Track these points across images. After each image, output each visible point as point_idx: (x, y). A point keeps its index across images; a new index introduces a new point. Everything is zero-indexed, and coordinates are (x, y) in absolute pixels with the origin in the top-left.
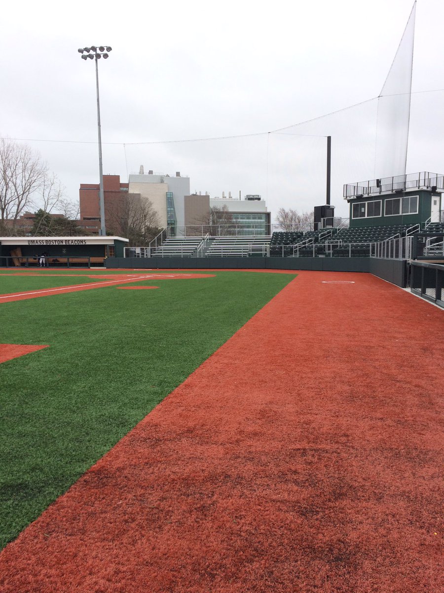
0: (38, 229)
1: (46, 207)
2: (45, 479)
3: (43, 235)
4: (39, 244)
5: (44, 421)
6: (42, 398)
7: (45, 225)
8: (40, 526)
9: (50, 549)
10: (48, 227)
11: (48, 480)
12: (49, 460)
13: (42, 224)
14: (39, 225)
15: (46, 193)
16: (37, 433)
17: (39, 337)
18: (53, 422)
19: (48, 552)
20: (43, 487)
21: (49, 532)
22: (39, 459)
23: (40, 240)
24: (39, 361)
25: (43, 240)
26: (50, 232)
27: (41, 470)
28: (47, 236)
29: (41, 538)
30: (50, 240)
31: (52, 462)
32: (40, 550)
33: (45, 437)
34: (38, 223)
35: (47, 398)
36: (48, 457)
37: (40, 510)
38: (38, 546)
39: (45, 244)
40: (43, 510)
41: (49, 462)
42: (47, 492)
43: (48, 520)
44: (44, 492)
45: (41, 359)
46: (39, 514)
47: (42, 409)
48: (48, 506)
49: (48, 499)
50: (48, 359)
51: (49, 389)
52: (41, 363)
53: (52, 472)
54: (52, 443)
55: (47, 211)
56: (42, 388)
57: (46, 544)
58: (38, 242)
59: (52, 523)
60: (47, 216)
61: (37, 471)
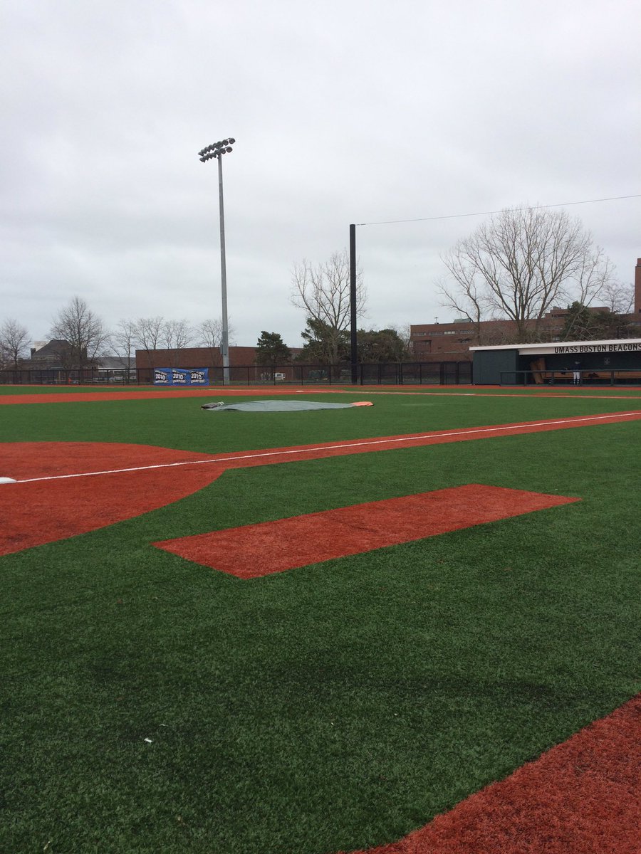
0: (570, 331)
1: (583, 298)
2: (576, 688)
3: (577, 340)
4: (570, 351)
5: (575, 606)
6: (572, 572)
7: (580, 324)
8: (570, 752)
9: (583, 789)
10: (584, 326)
11: (581, 692)
12: (582, 663)
13: (576, 324)
14: (572, 324)
15: (585, 278)
16: (565, 621)
17: (567, 486)
18: (587, 610)
19: (581, 793)
20: (574, 699)
21: (583, 766)
22: (568, 659)
23: (572, 347)
24: (567, 519)
25: (576, 347)
26: (586, 334)
27: (571, 675)
28: (582, 340)
29: (570, 770)
30: (586, 346)
31: (586, 668)
32: (569, 786)
33: (576, 629)
34: (571, 321)
35: (579, 574)
36: (581, 659)
37: (568, 730)
38: (567, 780)
39: (579, 352)
40: (573, 731)
41: (583, 666)
42: (579, 707)
43: (581, 748)
44: (575, 706)
45: (570, 517)
46: (568, 735)
47: (572, 588)
48: (581, 727)
49: (581, 718)
50: (580, 519)
51: (582, 562)
52: (571, 522)
53: (586, 681)
54: (586, 639)
55: (585, 305)
56: (571, 558)
57: (577, 781)
58: (569, 349)
59: (587, 754)
60: (585, 311)
61: (566, 674)
